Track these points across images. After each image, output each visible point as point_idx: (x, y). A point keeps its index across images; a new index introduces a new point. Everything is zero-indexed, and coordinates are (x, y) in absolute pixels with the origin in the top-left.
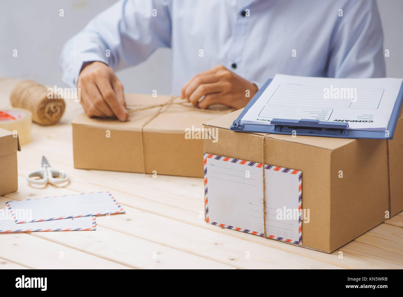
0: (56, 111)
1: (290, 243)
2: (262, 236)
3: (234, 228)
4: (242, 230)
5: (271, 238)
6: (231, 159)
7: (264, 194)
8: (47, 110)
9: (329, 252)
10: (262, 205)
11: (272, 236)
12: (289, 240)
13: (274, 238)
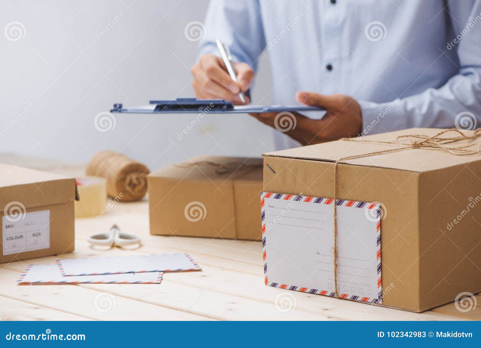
0: (140, 183)
1: (366, 303)
2: (332, 296)
3: (298, 289)
4: (308, 291)
5: (343, 298)
6: (294, 197)
7: (335, 240)
8: (128, 181)
9: (419, 311)
10: (333, 255)
11: (345, 295)
12: (366, 298)
13: (347, 298)
